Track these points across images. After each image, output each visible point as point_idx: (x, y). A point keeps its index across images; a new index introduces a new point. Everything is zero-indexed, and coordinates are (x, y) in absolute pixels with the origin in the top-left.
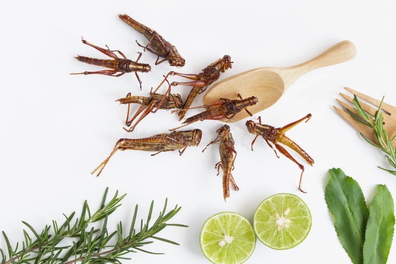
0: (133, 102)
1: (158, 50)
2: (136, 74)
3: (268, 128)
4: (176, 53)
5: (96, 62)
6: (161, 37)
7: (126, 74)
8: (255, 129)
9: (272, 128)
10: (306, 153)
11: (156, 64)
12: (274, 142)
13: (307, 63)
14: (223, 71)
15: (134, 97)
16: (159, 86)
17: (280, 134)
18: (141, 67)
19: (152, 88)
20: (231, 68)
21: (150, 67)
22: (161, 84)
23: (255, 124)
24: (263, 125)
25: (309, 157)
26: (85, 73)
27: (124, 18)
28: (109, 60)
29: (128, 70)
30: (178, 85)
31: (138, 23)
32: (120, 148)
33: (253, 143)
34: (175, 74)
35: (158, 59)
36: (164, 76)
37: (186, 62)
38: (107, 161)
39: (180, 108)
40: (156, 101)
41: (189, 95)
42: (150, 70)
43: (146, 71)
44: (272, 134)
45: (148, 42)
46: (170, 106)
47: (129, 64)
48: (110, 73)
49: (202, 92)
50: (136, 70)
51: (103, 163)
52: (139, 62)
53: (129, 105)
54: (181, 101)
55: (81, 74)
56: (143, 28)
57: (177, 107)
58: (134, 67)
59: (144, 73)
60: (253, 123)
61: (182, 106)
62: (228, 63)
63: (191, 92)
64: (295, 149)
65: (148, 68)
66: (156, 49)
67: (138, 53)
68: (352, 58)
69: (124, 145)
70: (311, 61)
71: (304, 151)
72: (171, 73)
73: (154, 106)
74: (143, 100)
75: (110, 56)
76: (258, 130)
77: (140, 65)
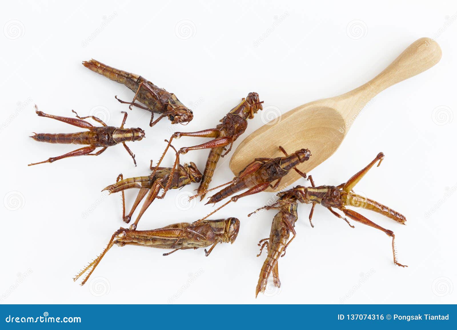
0: (128, 187)
1: (150, 104)
2: (125, 145)
3: (326, 190)
4: (178, 104)
5: (63, 138)
6: (150, 84)
7: (109, 148)
8: (308, 197)
9: (332, 189)
10: (391, 210)
11: (151, 125)
12: (340, 207)
13: (372, 82)
14: (251, 117)
15: (128, 181)
16: (162, 158)
17: (347, 194)
18: (129, 135)
19: (152, 161)
20: (261, 109)
21: (143, 132)
22: (164, 154)
23: (306, 190)
24: (318, 188)
25: (397, 213)
26: (51, 160)
27: (92, 65)
28: (82, 133)
29: (112, 143)
30: (189, 152)
31: (113, 69)
32: (117, 242)
33: (310, 217)
34: (182, 134)
35: (152, 118)
36: (166, 140)
37: (194, 114)
38: (97, 262)
39: (198, 182)
40: (162, 180)
41: (208, 161)
42: (143, 136)
43: (138, 138)
44: (335, 197)
45: (133, 95)
46: (183, 182)
47: (112, 133)
48: (87, 152)
49: (226, 154)
50: (123, 140)
51: (91, 265)
52: (125, 127)
53: (123, 193)
54: (198, 173)
55: (45, 162)
56: (122, 75)
57: (193, 181)
58: (120, 136)
59: (136, 142)
60: (303, 190)
61: (200, 179)
62: (256, 104)
63: (209, 157)
64: (374, 209)
65: (140, 134)
66: (147, 102)
67: (122, 112)
68: (436, 62)
69: (124, 238)
70: (376, 78)
71: (387, 208)
72: (175, 135)
73: (160, 188)
74: (142, 181)
75: (82, 127)
76: (313, 198)
77: (128, 131)
